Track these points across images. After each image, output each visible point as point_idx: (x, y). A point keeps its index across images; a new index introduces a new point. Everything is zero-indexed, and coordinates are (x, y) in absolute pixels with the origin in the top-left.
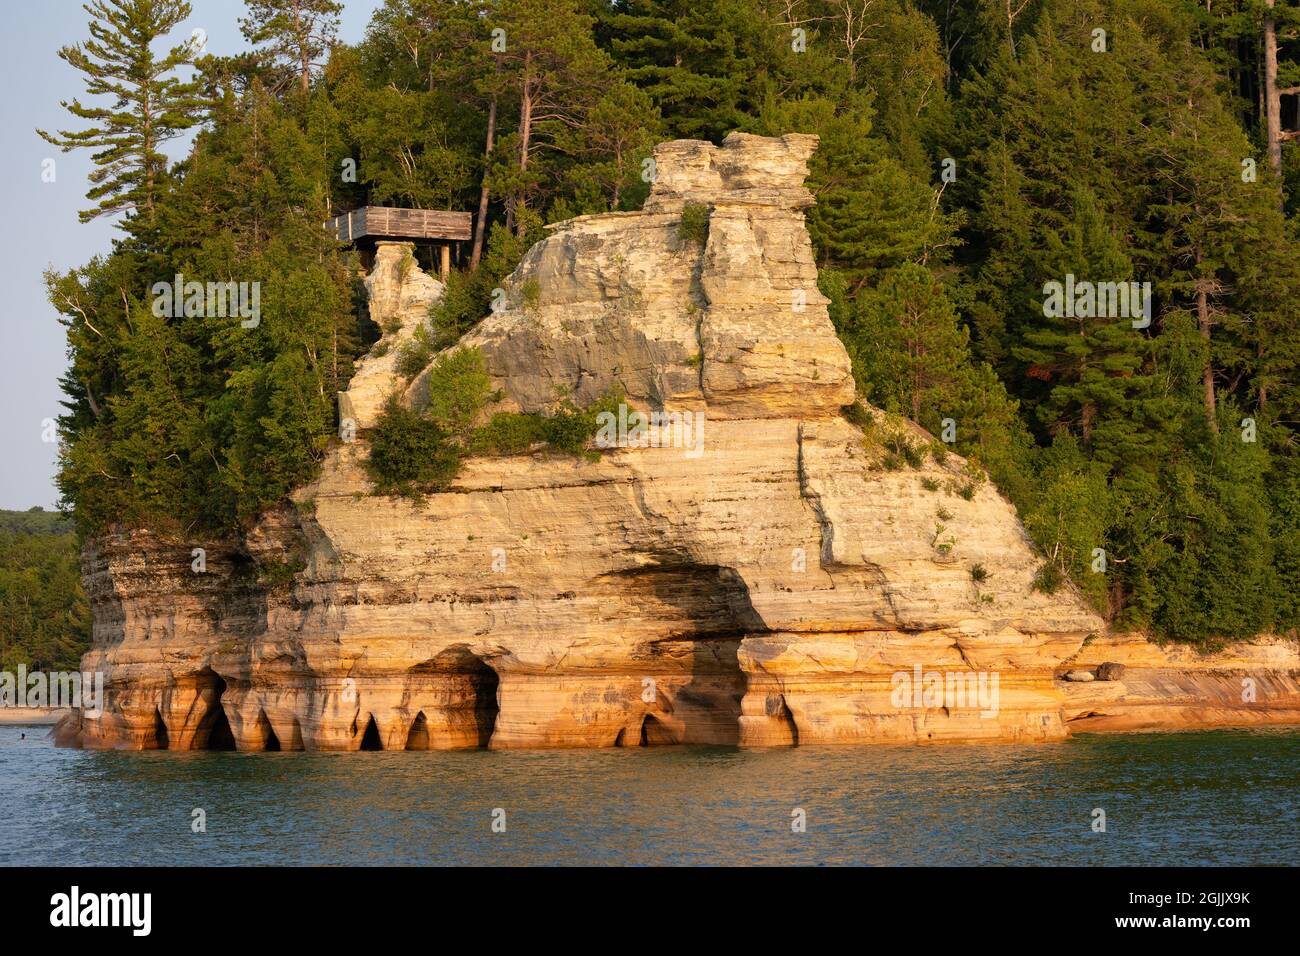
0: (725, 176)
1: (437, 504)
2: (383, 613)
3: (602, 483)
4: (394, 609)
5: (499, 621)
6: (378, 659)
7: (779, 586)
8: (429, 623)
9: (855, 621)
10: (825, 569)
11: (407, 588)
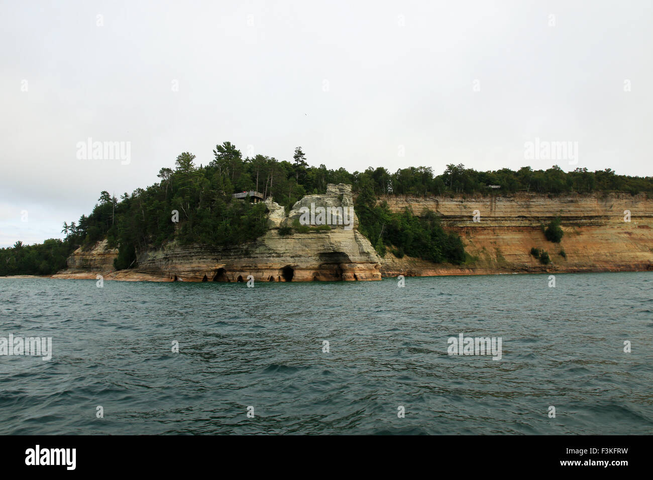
0: (340, 190)
1: (289, 241)
2: (276, 259)
3: (322, 238)
4: (278, 258)
5: (297, 261)
6: (275, 267)
7: (353, 256)
8: (284, 261)
9: (364, 261)
10: (360, 253)
11: (282, 255)
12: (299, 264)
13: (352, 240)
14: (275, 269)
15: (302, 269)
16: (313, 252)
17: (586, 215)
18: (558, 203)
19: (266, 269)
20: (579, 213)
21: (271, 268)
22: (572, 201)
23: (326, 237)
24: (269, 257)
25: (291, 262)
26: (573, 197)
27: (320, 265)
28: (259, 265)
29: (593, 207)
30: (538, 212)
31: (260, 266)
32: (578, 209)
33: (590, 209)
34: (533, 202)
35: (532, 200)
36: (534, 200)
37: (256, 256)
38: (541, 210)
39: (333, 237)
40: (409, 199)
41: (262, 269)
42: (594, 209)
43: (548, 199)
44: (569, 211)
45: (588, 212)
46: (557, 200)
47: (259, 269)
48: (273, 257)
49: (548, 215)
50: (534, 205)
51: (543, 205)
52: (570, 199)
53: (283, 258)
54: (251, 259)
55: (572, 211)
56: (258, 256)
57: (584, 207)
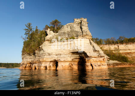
4: (49, 56)
5: (59, 57)
7: (89, 53)
10: (93, 51)
11: (51, 54)
12: (60, 59)
13: (88, 44)
14: (47, 62)
15: (61, 62)
16: (67, 52)
25: (56, 58)
27: (72, 60)
40: (110, 45)
53: (51, 56)
56: (41, 55)
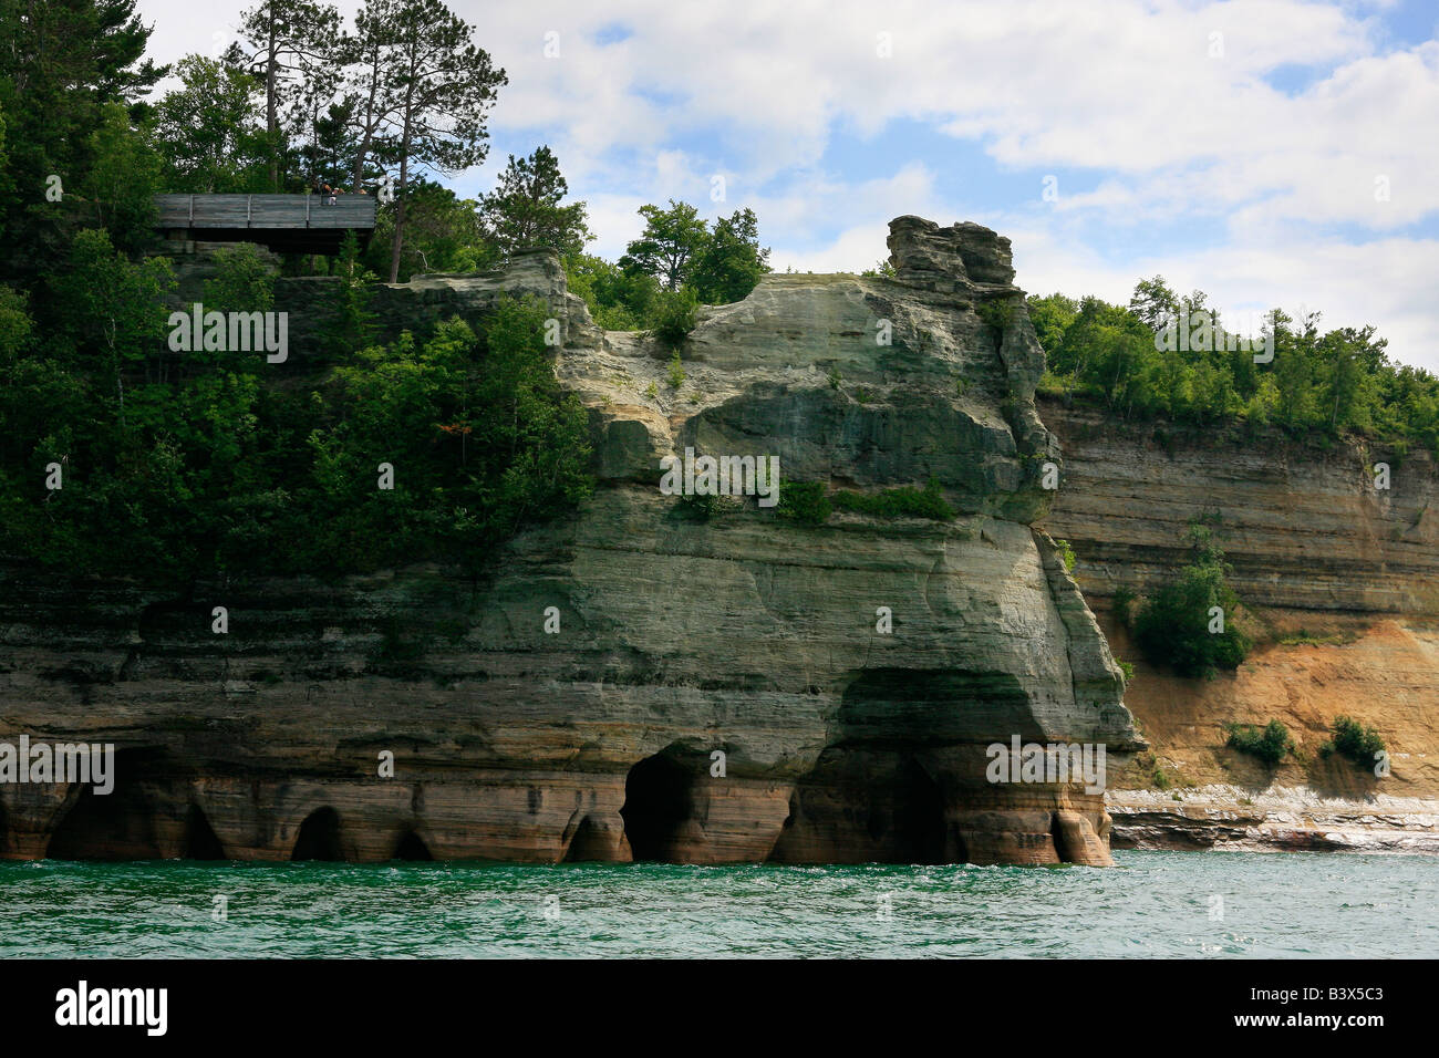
4: (637, 691)
5: (729, 715)
6: (611, 749)
8: (663, 710)
10: (1075, 683)
11: (658, 667)
14: (610, 770)
15: (746, 773)
16: (826, 660)
17: (1311, 552)
18: (1198, 479)
19: (556, 764)
20: (1283, 539)
21: (591, 755)
22: (1262, 476)
23: (920, 561)
24: (583, 677)
25: (695, 721)
26: (1267, 454)
27: (823, 754)
28: (502, 733)
29: (1344, 515)
30: (1101, 517)
31: (509, 738)
32: (1278, 518)
33: (1333, 524)
34: (1088, 461)
35: (1082, 452)
36: (1095, 452)
37: (473, 662)
38: (1116, 506)
39: (961, 567)
41: (528, 765)
42: (1347, 523)
43: (1154, 456)
44: (1241, 526)
45: (1322, 540)
46: (1193, 460)
47: (501, 763)
48: (610, 678)
49: (1145, 537)
50: (1088, 479)
51: (1128, 483)
52: (1254, 463)
53: (661, 693)
54: (428, 689)
55: (1255, 527)
57: (1306, 511)
